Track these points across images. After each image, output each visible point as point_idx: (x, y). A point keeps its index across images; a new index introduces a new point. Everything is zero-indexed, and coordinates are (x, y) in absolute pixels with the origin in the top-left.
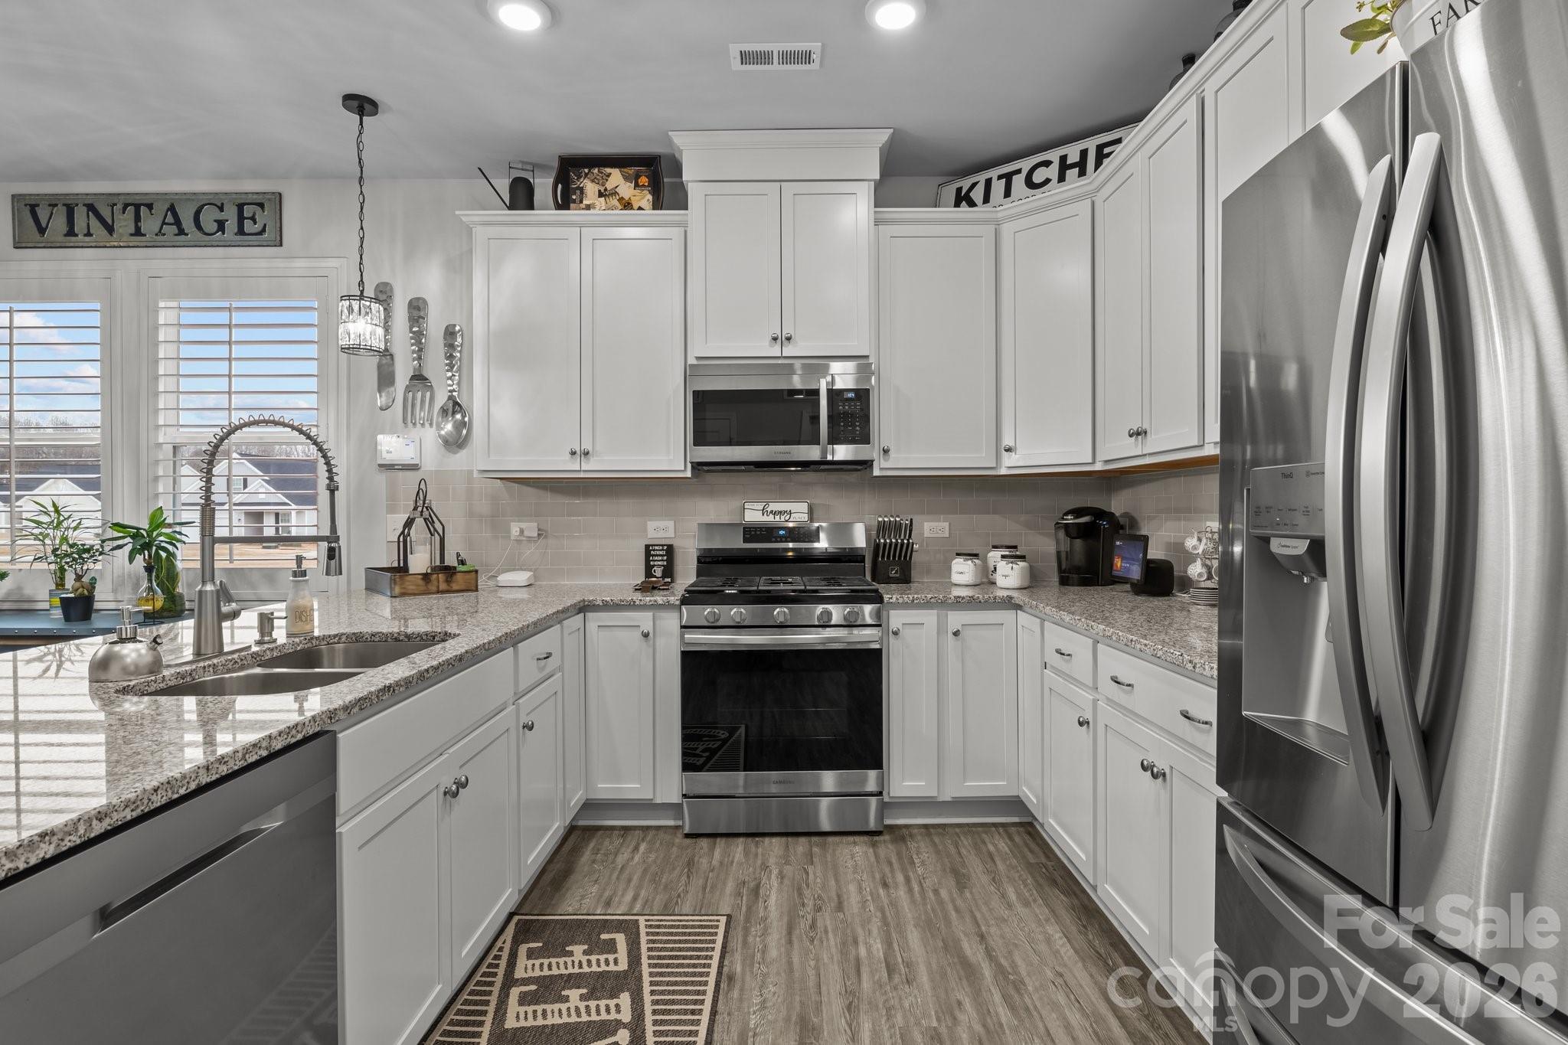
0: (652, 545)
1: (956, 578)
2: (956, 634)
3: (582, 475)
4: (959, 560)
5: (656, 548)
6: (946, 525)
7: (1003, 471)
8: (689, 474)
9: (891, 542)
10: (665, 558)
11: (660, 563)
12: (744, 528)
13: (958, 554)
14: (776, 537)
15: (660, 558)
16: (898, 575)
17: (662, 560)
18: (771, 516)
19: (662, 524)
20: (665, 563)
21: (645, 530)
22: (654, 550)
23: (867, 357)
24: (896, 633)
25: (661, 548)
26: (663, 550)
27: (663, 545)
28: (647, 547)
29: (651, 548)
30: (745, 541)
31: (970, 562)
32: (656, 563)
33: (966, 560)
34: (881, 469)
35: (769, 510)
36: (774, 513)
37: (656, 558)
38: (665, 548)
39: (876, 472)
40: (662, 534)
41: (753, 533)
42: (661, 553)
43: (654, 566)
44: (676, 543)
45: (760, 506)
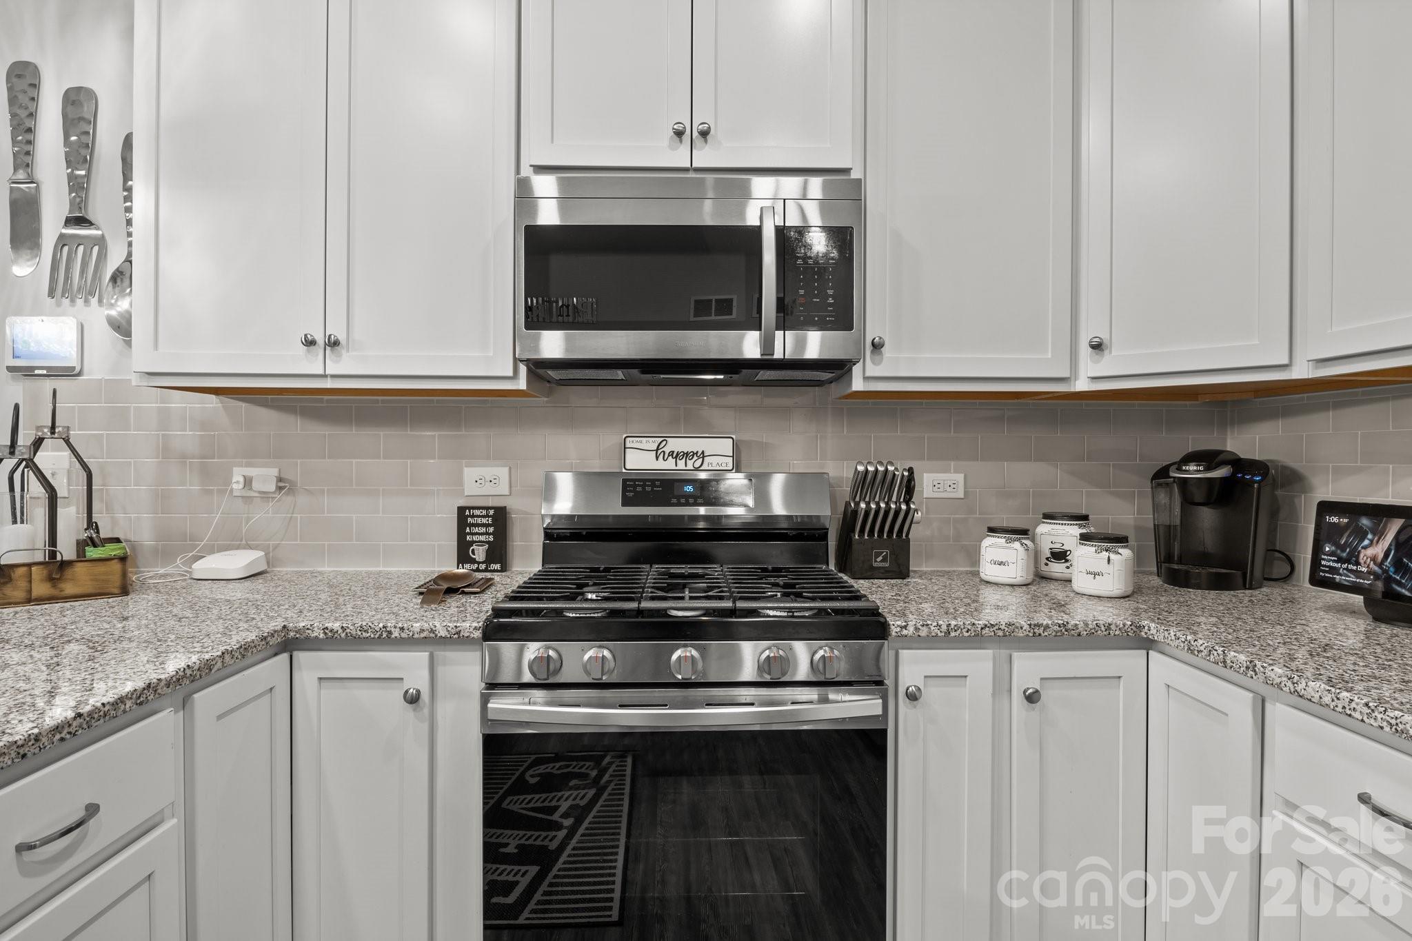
0: (470, 508)
1: (988, 571)
2: (1032, 698)
3: (329, 384)
4: (1000, 540)
5: (477, 512)
6: (960, 478)
7: (1082, 385)
8: (522, 384)
9: (879, 508)
10: (491, 530)
11: (482, 538)
12: (624, 481)
13: (992, 530)
14: (679, 498)
15: (483, 530)
16: (887, 565)
17: (487, 533)
18: (671, 461)
19: (488, 471)
20: (491, 538)
21: (459, 481)
22: (473, 516)
23: (846, 171)
24: (913, 697)
25: (484, 512)
26: (487, 516)
27: (487, 508)
28: (461, 510)
29: (467, 513)
30: (626, 502)
31: (1017, 545)
32: (475, 538)
33: (1009, 541)
34: (866, 379)
35: (667, 450)
36: (676, 456)
37: (476, 530)
38: (492, 512)
39: (858, 385)
40: (488, 489)
41: (639, 489)
42: (484, 521)
43: (473, 542)
44: (512, 504)
45: (652, 444)
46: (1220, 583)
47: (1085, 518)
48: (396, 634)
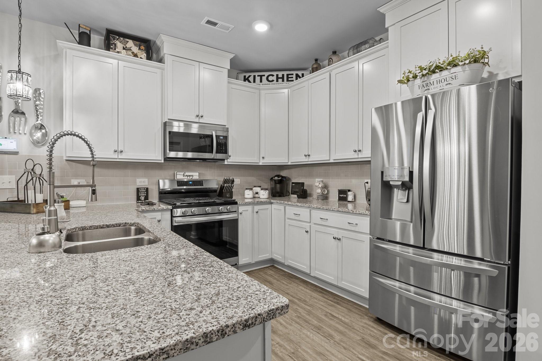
0: (140, 188)
1: (246, 196)
2: (257, 212)
3: (118, 160)
4: (248, 191)
5: (142, 189)
6: (239, 180)
7: (261, 164)
8: (163, 161)
9: (230, 185)
10: (145, 193)
11: (143, 195)
12: (177, 181)
13: (246, 189)
14: (189, 184)
15: (144, 193)
16: (229, 196)
17: (144, 194)
18: (186, 177)
19: (142, 180)
20: (145, 195)
21: (135, 182)
22: (141, 190)
23: (225, 126)
24: (241, 214)
25: (144, 189)
26: (144, 190)
27: (144, 188)
28: (138, 189)
29: (139, 189)
30: (178, 186)
31: (251, 191)
32: (141, 195)
33: (250, 190)
34: (227, 162)
35: (185, 175)
36: (187, 176)
37: (142, 193)
38: (146, 189)
39: (226, 163)
40: (143, 184)
41: (180, 183)
42: (144, 191)
43: (141, 196)
44: (149, 187)
45: (182, 173)
46: (280, 196)
47: (260, 186)
48: (156, 209)
